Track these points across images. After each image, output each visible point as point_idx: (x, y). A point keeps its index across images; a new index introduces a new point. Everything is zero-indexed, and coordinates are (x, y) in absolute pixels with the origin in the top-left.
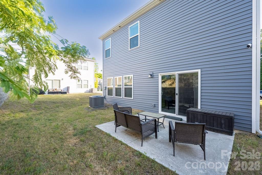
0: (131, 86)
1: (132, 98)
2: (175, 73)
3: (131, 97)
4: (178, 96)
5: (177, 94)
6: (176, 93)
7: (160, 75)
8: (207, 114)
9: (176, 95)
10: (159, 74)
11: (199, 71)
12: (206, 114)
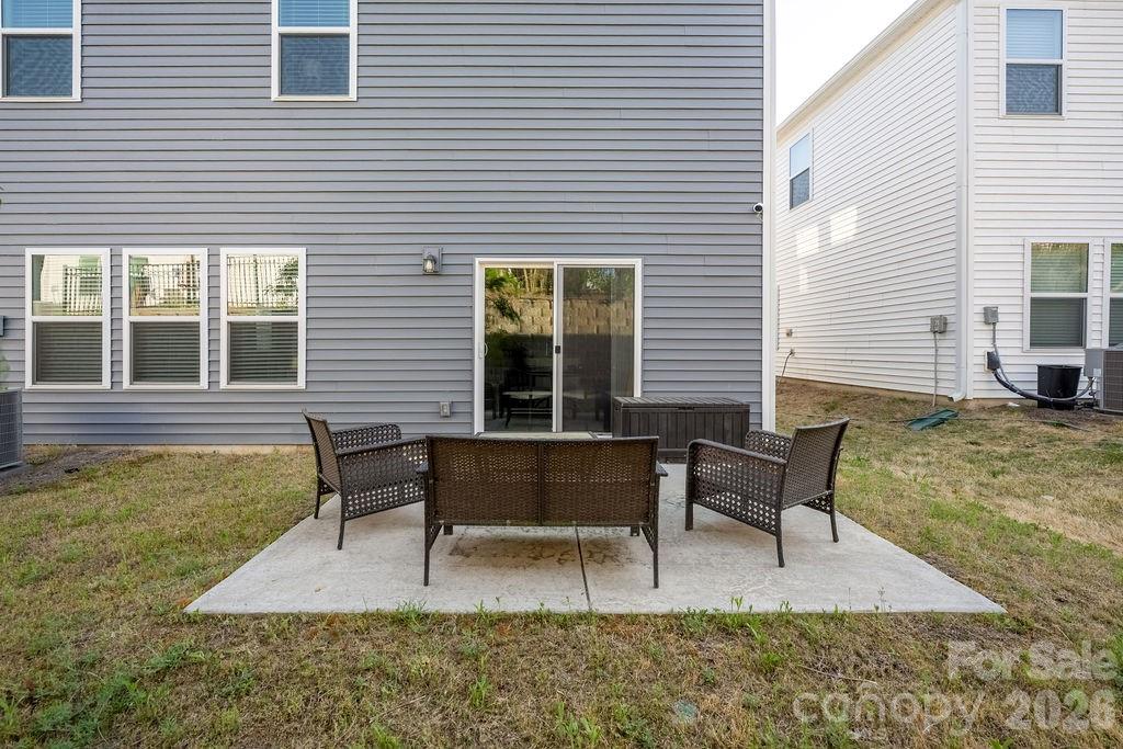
0: (293, 311)
1: (301, 383)
2: (553, 263)
3: (293, 377)
4: (561, 355)
5: (558, 348)
6: (555, 344)
7: (480, 263)
8: (689, 408)
9: (555, 355)
10: (477, 260)
11: (638, 263)
12: (684, 408)
